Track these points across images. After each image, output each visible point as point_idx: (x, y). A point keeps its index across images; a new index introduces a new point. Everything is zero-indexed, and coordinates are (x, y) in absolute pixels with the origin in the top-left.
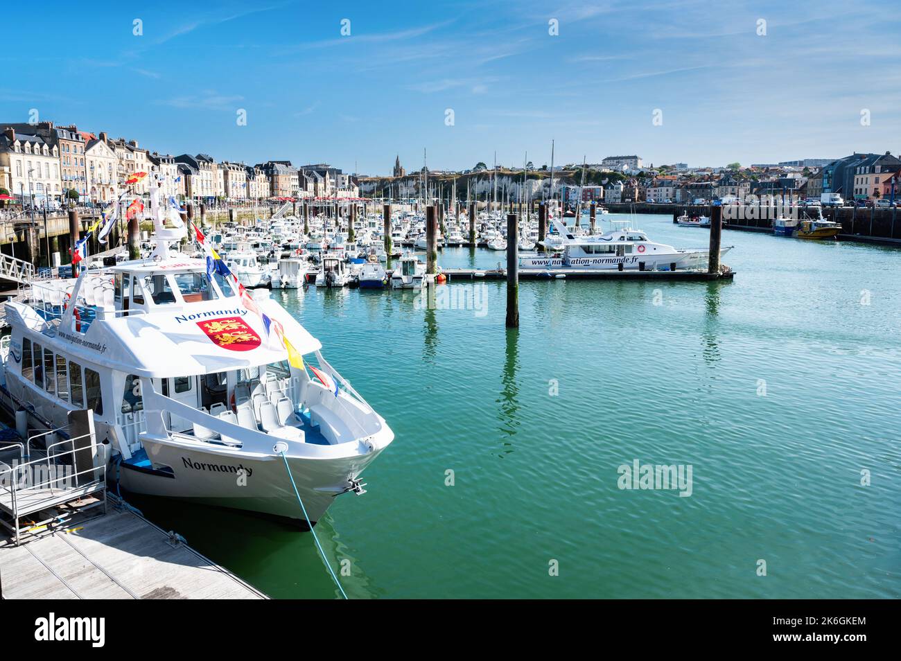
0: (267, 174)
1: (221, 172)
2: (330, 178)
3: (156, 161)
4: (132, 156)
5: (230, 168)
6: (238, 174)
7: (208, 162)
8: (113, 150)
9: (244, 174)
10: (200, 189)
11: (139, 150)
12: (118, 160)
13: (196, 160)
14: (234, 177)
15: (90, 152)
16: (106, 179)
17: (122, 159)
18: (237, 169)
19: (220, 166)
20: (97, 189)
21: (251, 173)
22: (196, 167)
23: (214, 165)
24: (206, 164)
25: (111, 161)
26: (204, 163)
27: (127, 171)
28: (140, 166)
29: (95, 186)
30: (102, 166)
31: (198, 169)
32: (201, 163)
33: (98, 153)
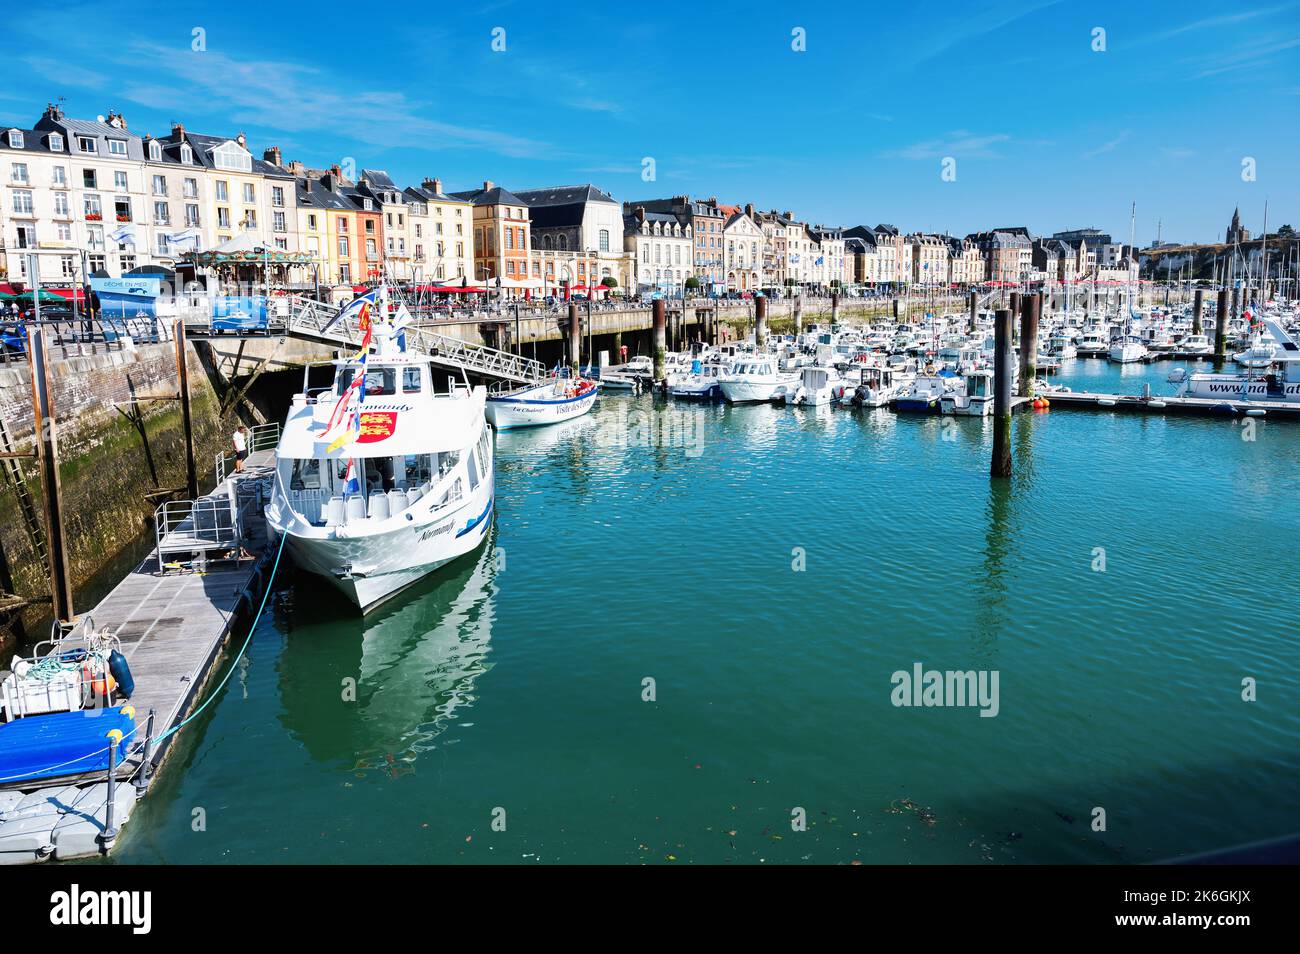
0: (983, 249)
1: (909, 248)
2: (1089, 250)
3: (816, 237)
4: (784, 233)
5: (923, 242)
6: (935, 250)
7: (890, 235)
8: (759, 225)
9: (944, 250)
10: (876, 273)
11: (794, 224)
12: (765, 238)
13: (874, 233)
14: (929, 254)
15: (730, 229)
16: (748, 262)
17: (770, 236)
18: (935, 243)
19: (908, 239)
20: (736, 276)
21: (955, 247)
22: (872, 242)
23: (899, 238)
24: (887, 238)
25: (756, 239)
26: (884, 237)
27: (775, 252)
28: (793, 244)
29: (734, 272)
30: (744, 247)
31: (875, 245)
32: (880, 237)
33: (739, 230)
